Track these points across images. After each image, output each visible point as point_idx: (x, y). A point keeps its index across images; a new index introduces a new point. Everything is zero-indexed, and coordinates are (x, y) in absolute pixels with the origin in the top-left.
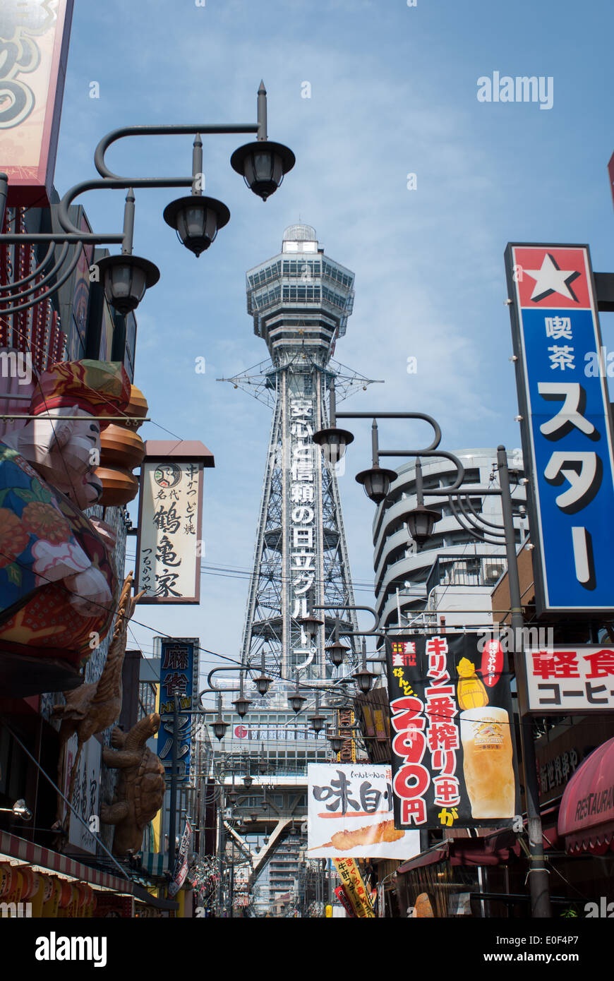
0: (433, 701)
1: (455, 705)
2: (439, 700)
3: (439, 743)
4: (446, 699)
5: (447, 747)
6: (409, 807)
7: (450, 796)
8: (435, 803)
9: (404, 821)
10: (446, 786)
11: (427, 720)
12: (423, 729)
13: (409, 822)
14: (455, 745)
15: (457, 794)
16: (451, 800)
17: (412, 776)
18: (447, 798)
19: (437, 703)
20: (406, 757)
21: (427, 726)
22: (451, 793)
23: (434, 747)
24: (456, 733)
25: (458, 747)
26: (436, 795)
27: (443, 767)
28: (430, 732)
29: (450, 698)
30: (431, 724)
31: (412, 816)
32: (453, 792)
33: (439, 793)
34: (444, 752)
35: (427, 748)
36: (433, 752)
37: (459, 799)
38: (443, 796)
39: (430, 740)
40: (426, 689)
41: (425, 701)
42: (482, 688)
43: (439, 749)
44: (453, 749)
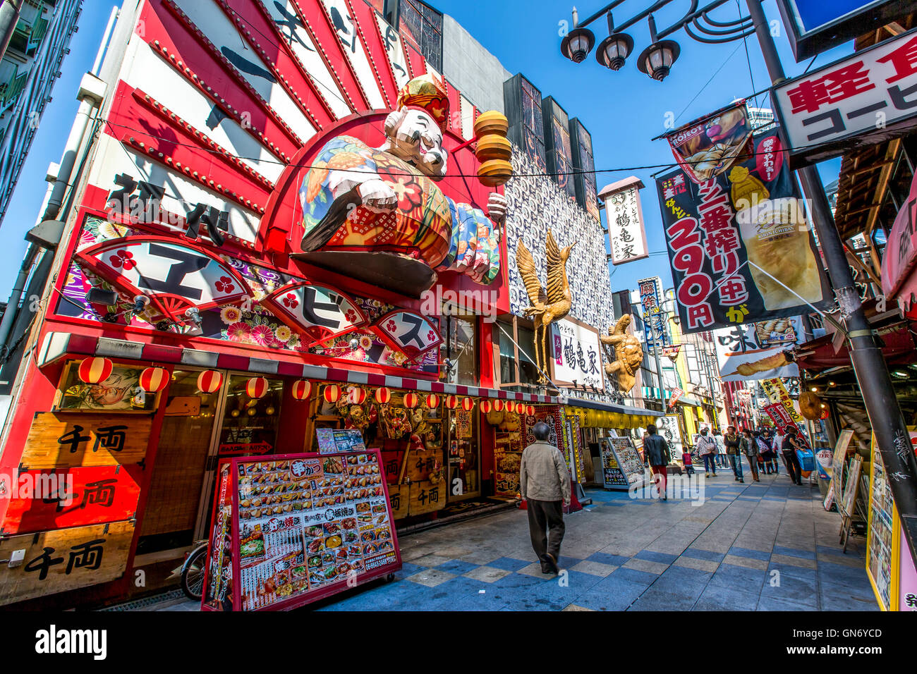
0: (706, 215)
1: (730, 211)
2: (713, 212)
3: (718, 249)
4: (721, 208)
5: (727, 249)
6: (695, 313)
7: (736, 294)
8: (721, 303)
9: (692, 325)
10: (730, 285)
11: (703, 232)
12: (699, 241)
13: (697, 326)
14: (736, 246)
15: (744, 290)
16: (737, 298)
17: (694, 285)
18: (733, 296)
19: (710, 215)
20: (687, 270)
21: (703, 237)
22: (736, 291)
23: (713, 253)
24: (735, 234)
25: (739, 247)
26: (721, 296)
27: (725, 269)
28: (707, 242)
29: (724, 206)
30: (707, 234)
31: (699, 320)
32: (740, 288)
33: (724, 293)
34: (724, 255)
35: (706, 256)
36: (713, 258)
37: (747, 295)
38: (728, 296)
39: (708, 249)
40: (698, 207)
41: (698, 217)
42: (758, 184)
43: (718, 254)
44: (733, 250)
